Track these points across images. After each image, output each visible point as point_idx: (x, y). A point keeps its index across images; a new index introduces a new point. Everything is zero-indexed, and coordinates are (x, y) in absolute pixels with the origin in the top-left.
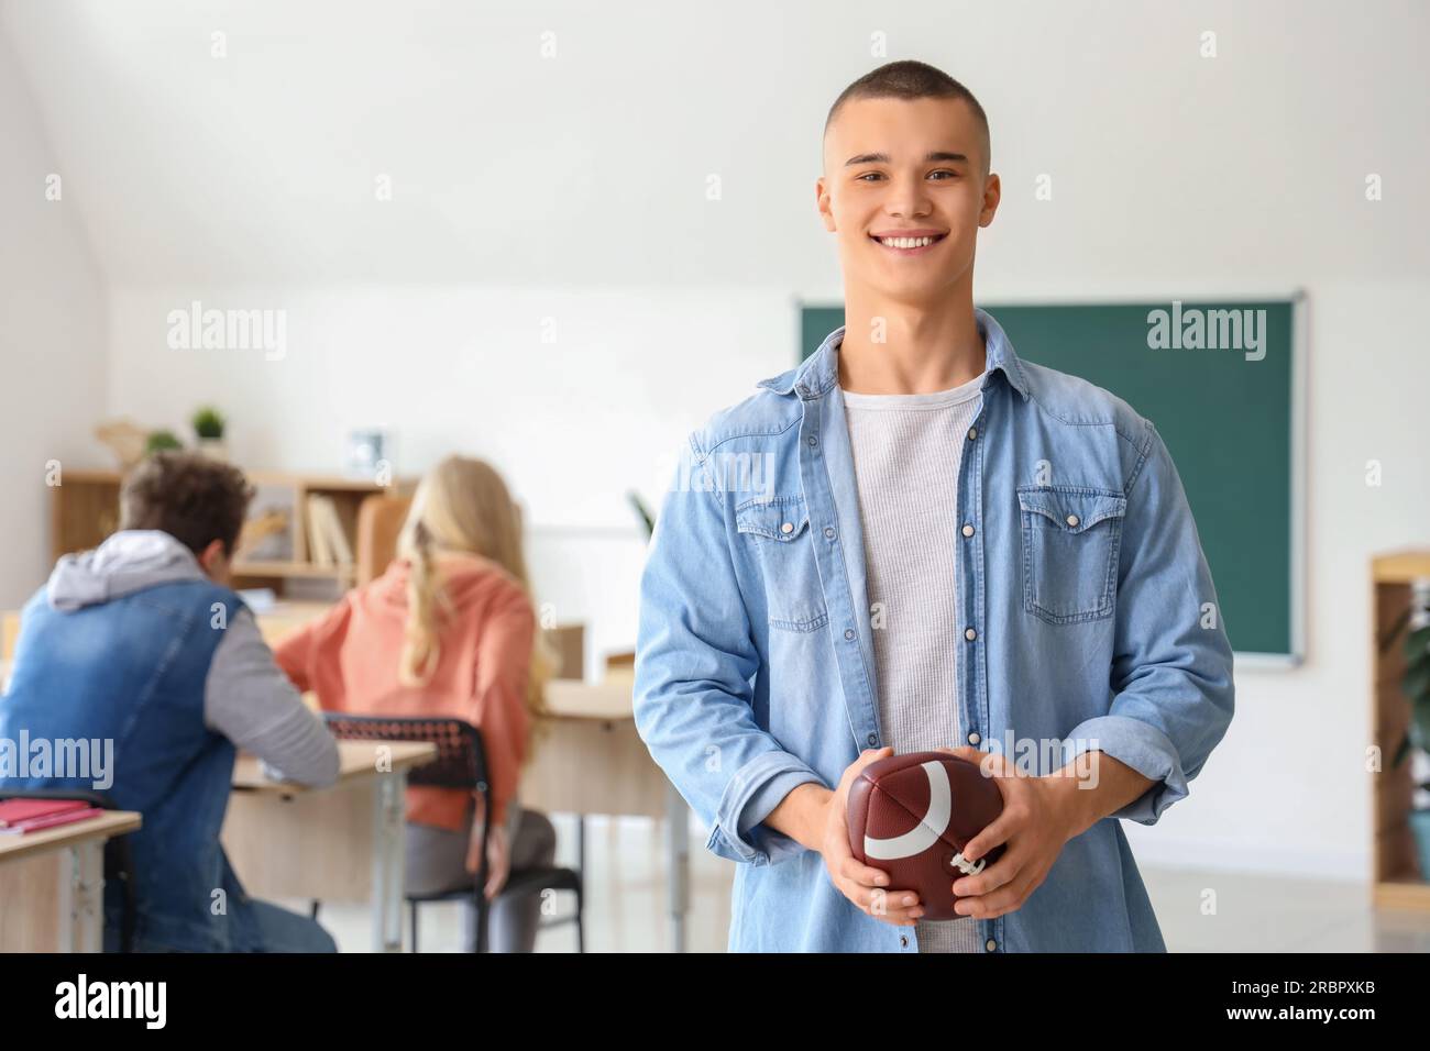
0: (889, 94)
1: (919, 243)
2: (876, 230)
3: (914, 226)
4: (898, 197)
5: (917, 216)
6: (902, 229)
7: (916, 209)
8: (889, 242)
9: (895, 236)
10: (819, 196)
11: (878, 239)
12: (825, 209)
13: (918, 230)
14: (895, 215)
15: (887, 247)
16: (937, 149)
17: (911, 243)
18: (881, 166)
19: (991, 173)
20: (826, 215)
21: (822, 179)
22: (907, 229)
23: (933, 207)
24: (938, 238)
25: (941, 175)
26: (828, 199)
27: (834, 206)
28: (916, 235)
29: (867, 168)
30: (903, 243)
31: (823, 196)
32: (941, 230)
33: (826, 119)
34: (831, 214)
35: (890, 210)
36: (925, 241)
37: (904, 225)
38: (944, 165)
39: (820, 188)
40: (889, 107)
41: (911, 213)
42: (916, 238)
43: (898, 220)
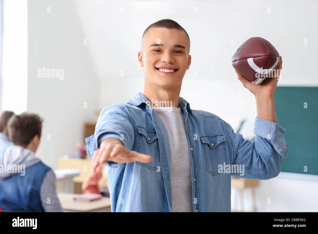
0: (164, 27)
1: (170, 71)
2: (157, 66)
3: (169, 66)
4: (165, 57)
5: (171, 63)
6: (166, 66)
7: (170, 61)
8: (161, 70)
9: (163, 68)
10: (139, 57)
11: (157, 69)
12: (140, 60)
13: (171, 67)
14: (164, 62)
15: (161, 72)
16: (178, 44)
17: (168, 71)
18: (161, 47)
19: (189, 55)
20: (141, 62)
21: (140, 52)
22: (167, 66)
23: (175, 61)
24: (176, 70)
25: (177, 52)
26: (142, 57)
27: (144, 59)
28: (170, 69)
29: (156, 48)
30: (166, 71)
31: (140, 57)
32: (177, 68)
33: (143, 34)
34: (142, 62)
35: (162, 60)
36: (172, 71)
37: (166, 65)
38: (179, 49)
39: (139, 54)
40: (164, 30)
41: (169, 61)
42: (169, 69)
43: (164, 63)
